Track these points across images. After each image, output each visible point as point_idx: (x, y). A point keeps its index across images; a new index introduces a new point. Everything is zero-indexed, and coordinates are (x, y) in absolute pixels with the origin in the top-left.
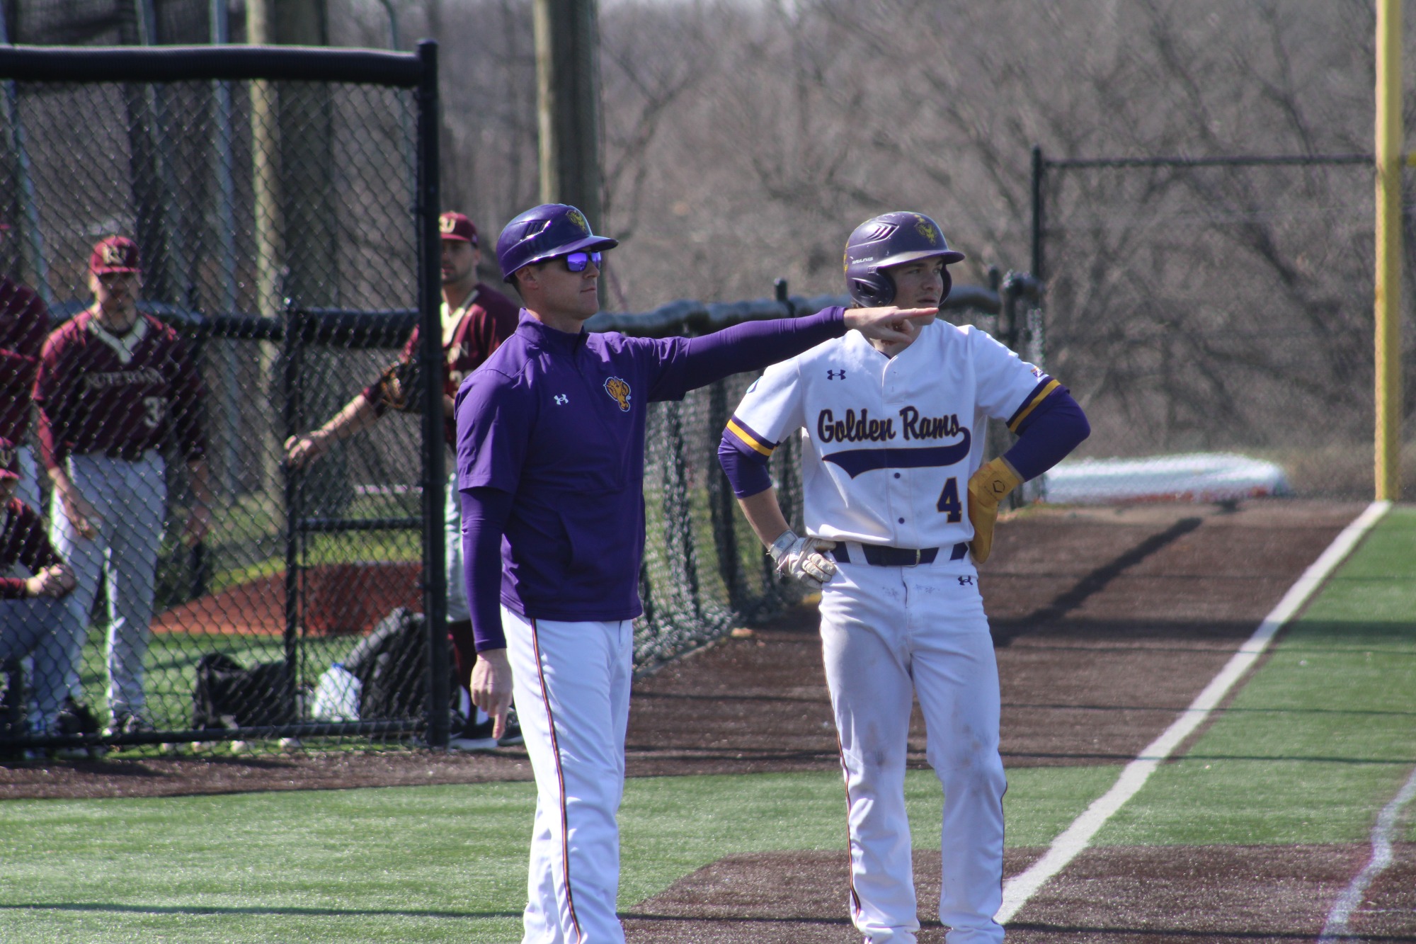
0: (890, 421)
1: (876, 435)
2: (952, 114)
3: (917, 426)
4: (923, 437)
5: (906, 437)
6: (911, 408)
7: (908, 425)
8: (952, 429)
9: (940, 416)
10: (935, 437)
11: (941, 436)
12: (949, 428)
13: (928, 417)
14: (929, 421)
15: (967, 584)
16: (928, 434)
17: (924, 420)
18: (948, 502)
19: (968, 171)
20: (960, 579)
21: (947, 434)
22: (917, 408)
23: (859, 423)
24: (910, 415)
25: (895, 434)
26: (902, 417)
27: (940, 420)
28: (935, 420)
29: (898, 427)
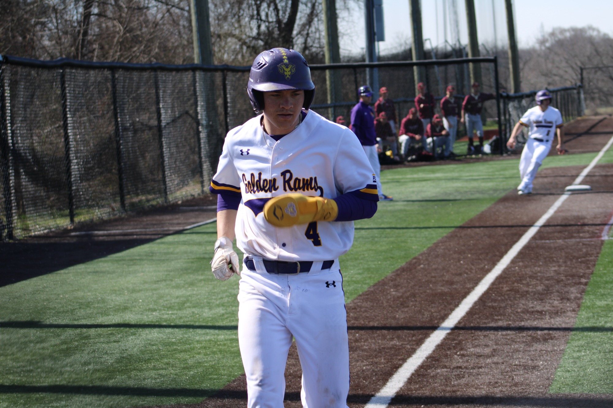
0: (275, 180)
1: (266, 188)
2: (567, 62)
3: (292, 183)
4: (296, 190)
5: (285, 190)
6: (288, 171)
7: (286, 182)
8: (315, 186)
9: (307, 177)
10: (304, 190)
11: (308, 189)
12: (313, 186)
13: (299, 178)
14: (299, 180)
15: (331, 287)
16: (299, 188)
17: (296, 179)
18: (311, 233)
19: (570, 70)
20: (327, 283)
21: (312, 189)
22: (292, 171)
23: (257, 181)
24: (288, 175)
25: (278, 187)
26: (282, 177)
27: (307, 180)
28: (304, 179)
29: (280, 183)
